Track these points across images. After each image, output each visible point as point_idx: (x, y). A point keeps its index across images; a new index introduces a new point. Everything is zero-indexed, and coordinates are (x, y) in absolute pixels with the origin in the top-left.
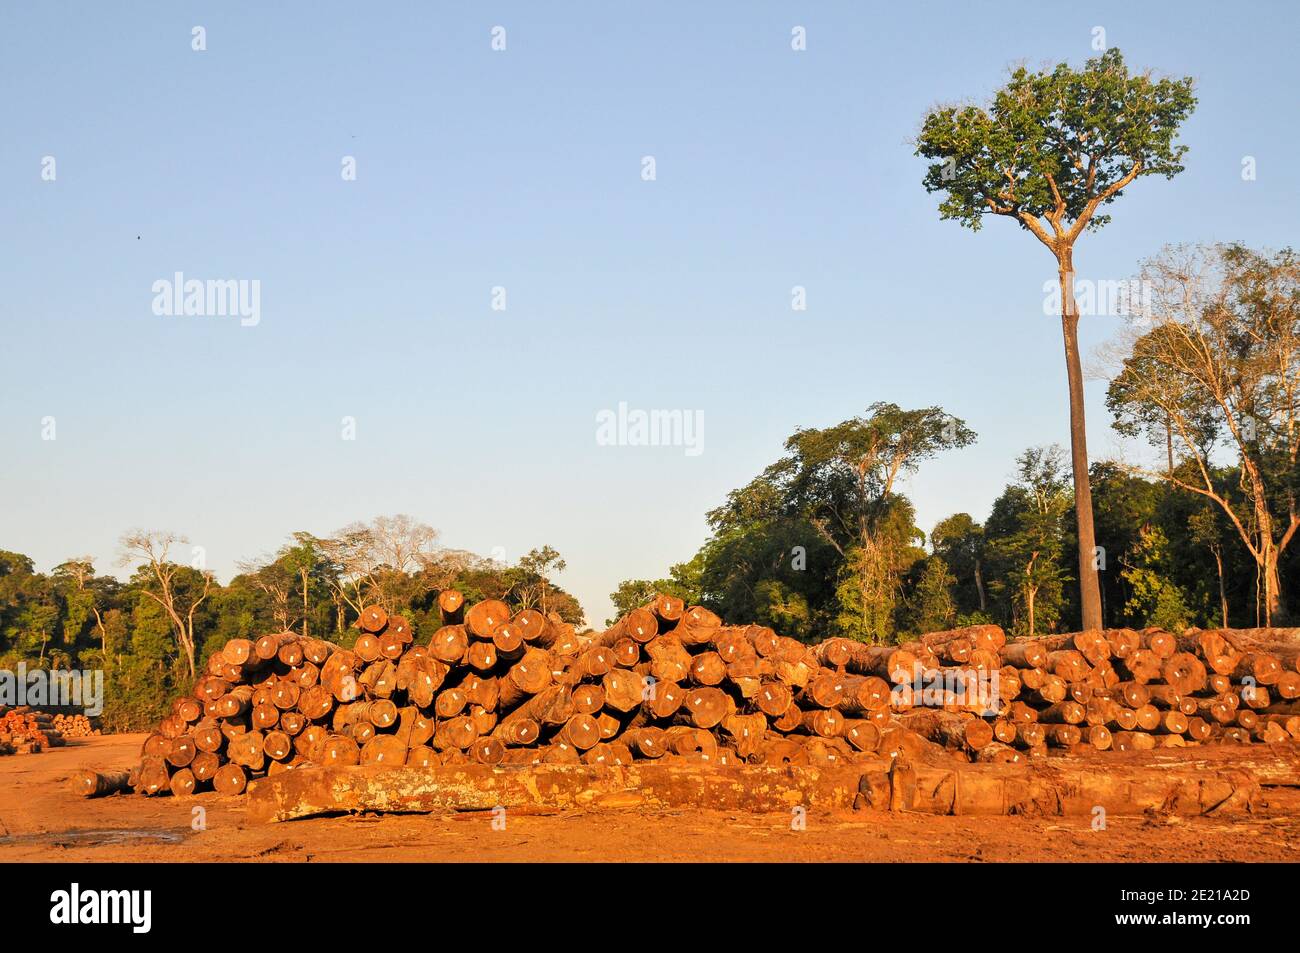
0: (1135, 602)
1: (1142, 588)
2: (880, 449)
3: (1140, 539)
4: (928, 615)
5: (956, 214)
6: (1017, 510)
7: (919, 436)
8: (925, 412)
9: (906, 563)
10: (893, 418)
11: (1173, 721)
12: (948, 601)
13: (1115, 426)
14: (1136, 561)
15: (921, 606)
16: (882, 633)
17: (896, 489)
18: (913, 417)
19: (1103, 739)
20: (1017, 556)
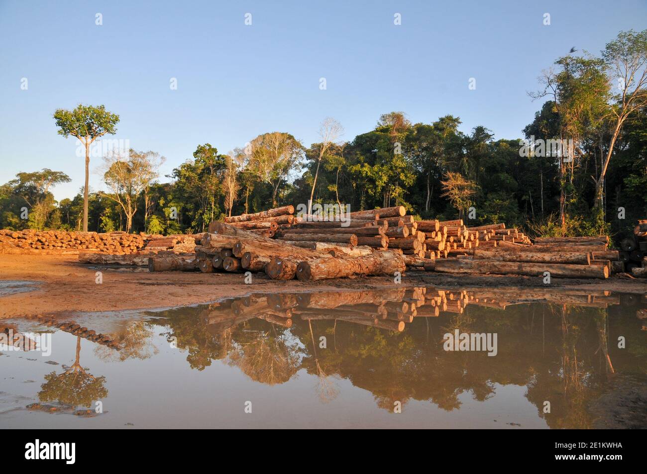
0: (103, 224)
1: (105, 221)
2: (45, 180)
3: (105, 210)
4: (54, 223)
5: (62, 133)
6: (79, 200)
7: (56, 178)
8: (58, 172)
9: (50, 210)
10: (49, 173)
11: (63, 245)
12: (59, 221)
13: (106, 183)
14: (104, 215)
15: (52, 221)
16: (41, 227)
17: (49, 190)
18: (55, 173)
19: (51, 247)
20: (77, 211)
